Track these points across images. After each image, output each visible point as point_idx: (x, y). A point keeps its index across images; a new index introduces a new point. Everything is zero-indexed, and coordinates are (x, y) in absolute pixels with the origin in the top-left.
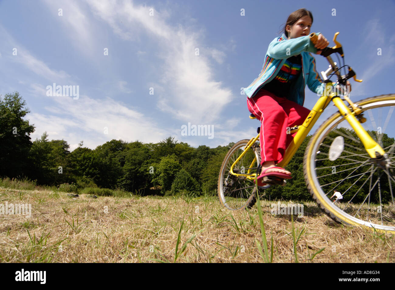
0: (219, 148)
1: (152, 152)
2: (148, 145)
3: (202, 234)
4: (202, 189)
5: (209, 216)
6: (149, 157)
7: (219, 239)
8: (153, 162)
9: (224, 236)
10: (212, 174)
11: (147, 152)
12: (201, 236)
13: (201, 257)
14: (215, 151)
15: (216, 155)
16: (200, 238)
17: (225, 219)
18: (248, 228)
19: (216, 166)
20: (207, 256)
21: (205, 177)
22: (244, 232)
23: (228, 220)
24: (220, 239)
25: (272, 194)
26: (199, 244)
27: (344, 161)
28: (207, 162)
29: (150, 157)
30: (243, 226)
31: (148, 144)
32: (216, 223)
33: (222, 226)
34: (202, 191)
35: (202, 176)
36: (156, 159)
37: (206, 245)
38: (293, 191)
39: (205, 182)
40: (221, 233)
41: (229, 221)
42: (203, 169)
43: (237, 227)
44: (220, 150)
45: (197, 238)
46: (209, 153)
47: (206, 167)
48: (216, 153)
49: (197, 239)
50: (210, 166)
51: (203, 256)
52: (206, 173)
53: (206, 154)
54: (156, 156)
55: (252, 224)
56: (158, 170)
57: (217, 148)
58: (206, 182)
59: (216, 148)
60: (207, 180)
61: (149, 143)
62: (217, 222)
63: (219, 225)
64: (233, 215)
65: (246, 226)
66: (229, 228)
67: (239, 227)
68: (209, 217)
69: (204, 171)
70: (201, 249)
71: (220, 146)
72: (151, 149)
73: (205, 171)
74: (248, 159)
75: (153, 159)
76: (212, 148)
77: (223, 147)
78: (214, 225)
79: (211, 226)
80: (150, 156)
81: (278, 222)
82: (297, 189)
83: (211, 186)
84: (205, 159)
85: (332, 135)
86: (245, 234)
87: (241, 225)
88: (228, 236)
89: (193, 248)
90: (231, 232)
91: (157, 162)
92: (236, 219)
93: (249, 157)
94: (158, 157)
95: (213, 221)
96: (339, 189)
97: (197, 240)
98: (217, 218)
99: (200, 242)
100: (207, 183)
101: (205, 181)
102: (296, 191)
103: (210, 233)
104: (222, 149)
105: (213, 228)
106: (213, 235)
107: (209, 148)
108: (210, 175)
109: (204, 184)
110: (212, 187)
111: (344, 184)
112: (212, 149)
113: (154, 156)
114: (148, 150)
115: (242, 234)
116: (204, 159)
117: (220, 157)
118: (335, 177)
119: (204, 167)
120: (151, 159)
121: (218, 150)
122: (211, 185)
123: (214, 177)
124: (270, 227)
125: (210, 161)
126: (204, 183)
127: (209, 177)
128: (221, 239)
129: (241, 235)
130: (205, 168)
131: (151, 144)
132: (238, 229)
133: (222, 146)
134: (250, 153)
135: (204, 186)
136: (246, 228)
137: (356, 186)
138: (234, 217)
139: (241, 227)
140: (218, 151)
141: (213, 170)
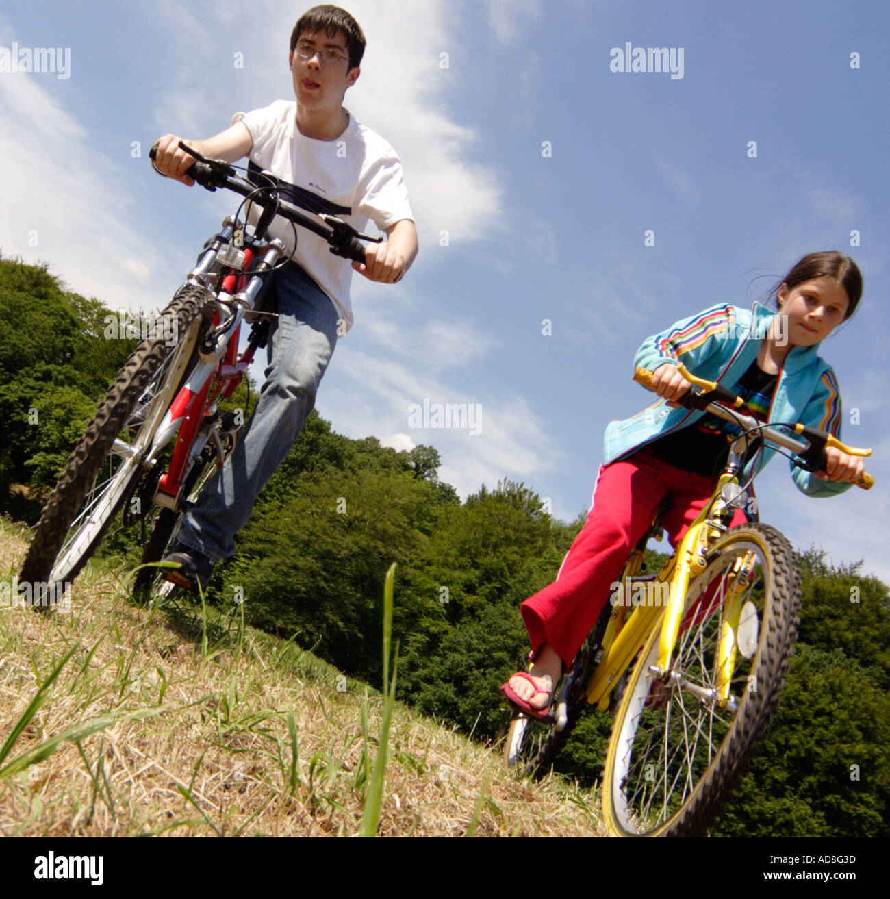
0: (369, 446)
1: (86, 342)
2: (79, 304)
3: (141, 744)
4: (226, 583)
5: (202, 688)
6: (64, 354)
7: (202, 789)
8: (71, 381)
9: (227, 787)
10: (292, 538)
11: (66, 332)
12: (135, 750)
13: (96, 817)
14: (346, 453)
15: (342, 469)
16: (126, 753)
17: (262, 725)
18: (335, 796)
19: (324, 513)
20: (121, 825)
21: (260, 540)
22: (314, 802)
23: (271, 734)
24: (206, 791)
25: (495, 721)
26: (114, 772)
27: (823, 709)
28: (293, 482)
29: (68, 354)
30: (319, 780)
31: (82, 299)
32: (219, 724)
33: (237, 744)
34: (220, 590)
35: (247, 528)
36: (90, 378)
37: (138, 788)
38: (582, 741)
39: (250, 559)
40: (218, 770)
41: (273, 739)
42: (266, 501)
43: (294, 774)
44: (370, 456)
45: (116, 749)
46: (317, 446)
47: (283, 501)
48: (346, 461)
49: (113, 752)
50: (298, 503)
51: (104, 820)
52: (273, 524)
53: (306, 448)
54: (93, 365)
55: (358, 785)
56: (79, 423)
57: (359, 441)
58: (254, 562)
59: (354, 442)
60: (262, 555)
61: (88, 298)
62: (224, 722)
63: (226, 736)
64: (301, 725)
65: (330, 783)
66: (259, 763)
67: (303, 777)
68: (201, 694)
69: (264, 513)
70: (109, 793)
71: (374, 441)
72: (88, 328)
73: (271, 515)
74: (464, 543)
75: (76, 369)
76: (338, 433)
77: (383, 450)
78: (207, 730)
79: (194, 727)
80: (73, 353)
81: (461, 823)
82: (599, 739)
83: (268, 583)
84: (292, 465)
85: (824, 591)
86: (312, 814)
87: (311, 773)
88: (241, 792)
89: (81, 779)
90: (260, 783)
91: (87, 391)
92: (304, 742)
93: (472, 536)
94: (104, 370)
95: (209, 713)
96: (757, 807)
97: (111, 755)
98: (232, 709)
99: (116, 768)
100: (258, 566)
101: (251, 554)
102: (591, 747)
103: (175, 750)
104: (377, 456)
105: (198, 738)
106: (185, 763)
107: (328, 429)
108: (281, 538)
109: (243, 563)
110: (268, 588)
111: (783, 796)
112: (340, 438)
113: (88, 359)
114: (74, 324)
115: (302, 807)
116: (286, 462)
117: (355, 483)
118: (762, 755)
119: (272, 497)
120: (67, 368)
121: (361, 451)
122: (272, 579)
123: (294, 551)
124: (424, 828)
125: (307, 480)
126: (243, 560)
127: (274, 543)
128: (211, 793)
129: (295, 810)
130: (276, 503)
131: (96, 304)
132: (294, 781)
133: (384, 444)
134: (480, 520)
135: (237, 572)
136: (327, 790)
137: (821, 825)
138: (298, 733)
139: (311, 780)
140: (360, 457)
141: (306, 523)
